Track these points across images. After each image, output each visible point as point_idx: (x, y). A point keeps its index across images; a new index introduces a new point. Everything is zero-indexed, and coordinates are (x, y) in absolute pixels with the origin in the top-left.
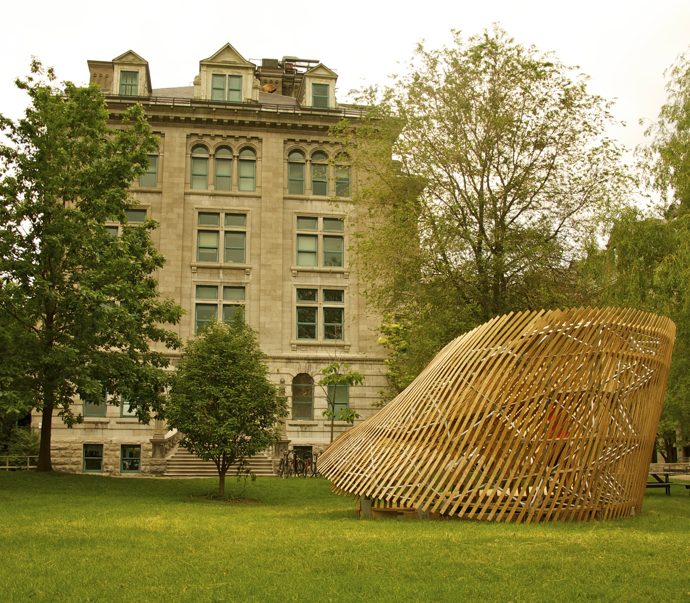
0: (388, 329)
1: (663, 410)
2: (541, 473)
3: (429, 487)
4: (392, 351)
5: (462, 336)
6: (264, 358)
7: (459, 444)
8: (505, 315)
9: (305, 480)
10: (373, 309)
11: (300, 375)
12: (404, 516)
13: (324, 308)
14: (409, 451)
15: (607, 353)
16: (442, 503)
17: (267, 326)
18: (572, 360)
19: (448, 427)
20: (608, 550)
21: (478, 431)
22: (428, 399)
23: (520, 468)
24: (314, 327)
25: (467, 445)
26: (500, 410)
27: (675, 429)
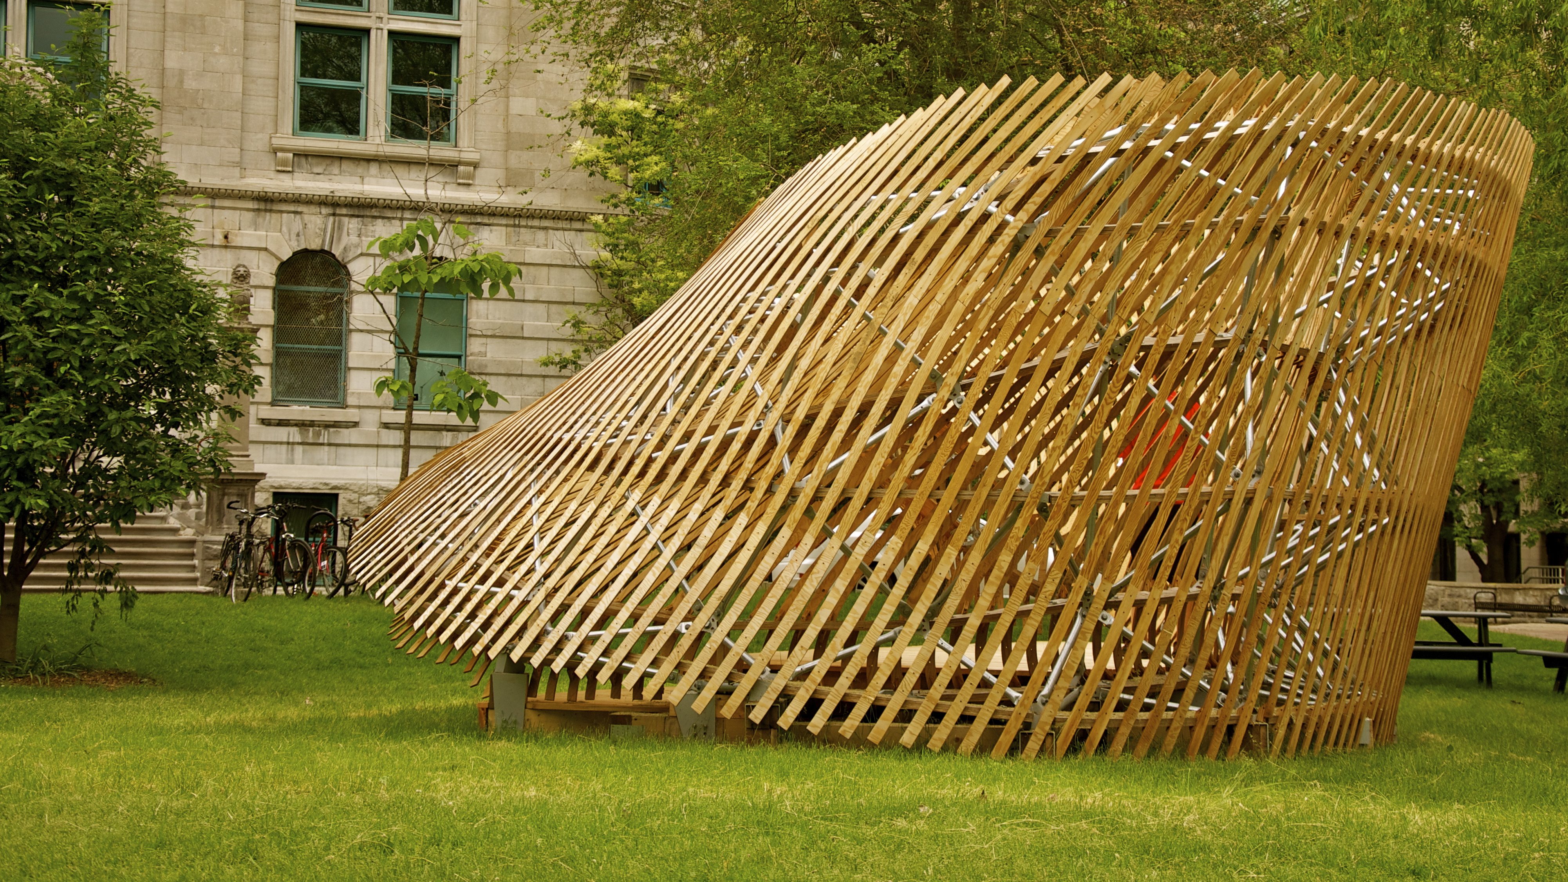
0: (606, 115)
1: (1478, 409)
2: (1076, 597)
3: (718, 636)
4: (614, 188)
5: (841, 150)
6: (176, 193)
7: (817, 498)
8: (983, 87)
9: (310, 608)
10: (556, 47)
11: (303, 256)
12: (634, 727)
13: (391, 33)
14: (655, 517)
15: (1303, 223)
16: (758, 686)
17: (190, 84)
18: (1192, 239)
19: (784, 440)
20: (1279, 853)
21: (880, 459)
22: (724, 350)
23: (1012, 577)
24: (354, 97)
25: (843, 503)
26: (954, 394)
27: (1517, 475)
